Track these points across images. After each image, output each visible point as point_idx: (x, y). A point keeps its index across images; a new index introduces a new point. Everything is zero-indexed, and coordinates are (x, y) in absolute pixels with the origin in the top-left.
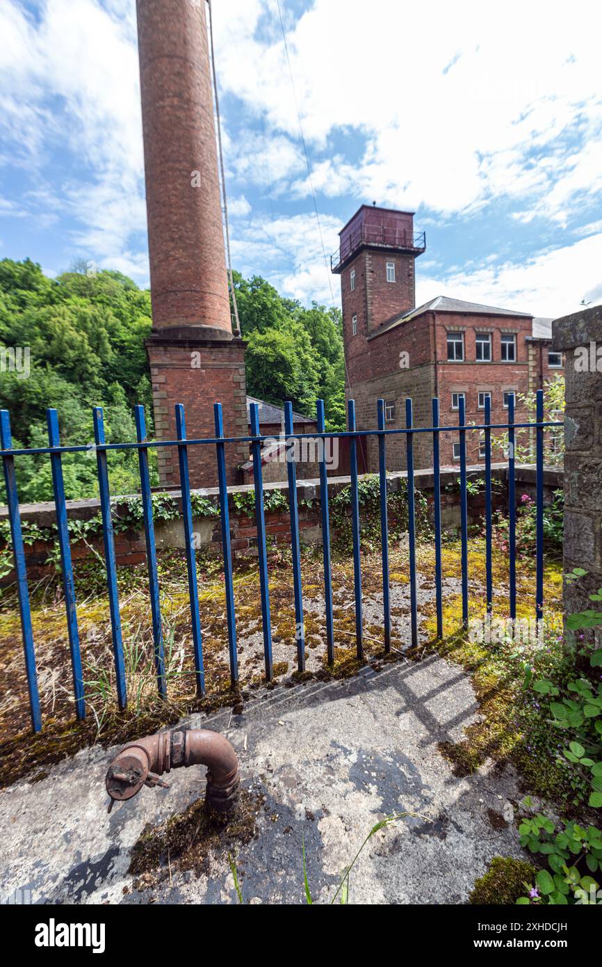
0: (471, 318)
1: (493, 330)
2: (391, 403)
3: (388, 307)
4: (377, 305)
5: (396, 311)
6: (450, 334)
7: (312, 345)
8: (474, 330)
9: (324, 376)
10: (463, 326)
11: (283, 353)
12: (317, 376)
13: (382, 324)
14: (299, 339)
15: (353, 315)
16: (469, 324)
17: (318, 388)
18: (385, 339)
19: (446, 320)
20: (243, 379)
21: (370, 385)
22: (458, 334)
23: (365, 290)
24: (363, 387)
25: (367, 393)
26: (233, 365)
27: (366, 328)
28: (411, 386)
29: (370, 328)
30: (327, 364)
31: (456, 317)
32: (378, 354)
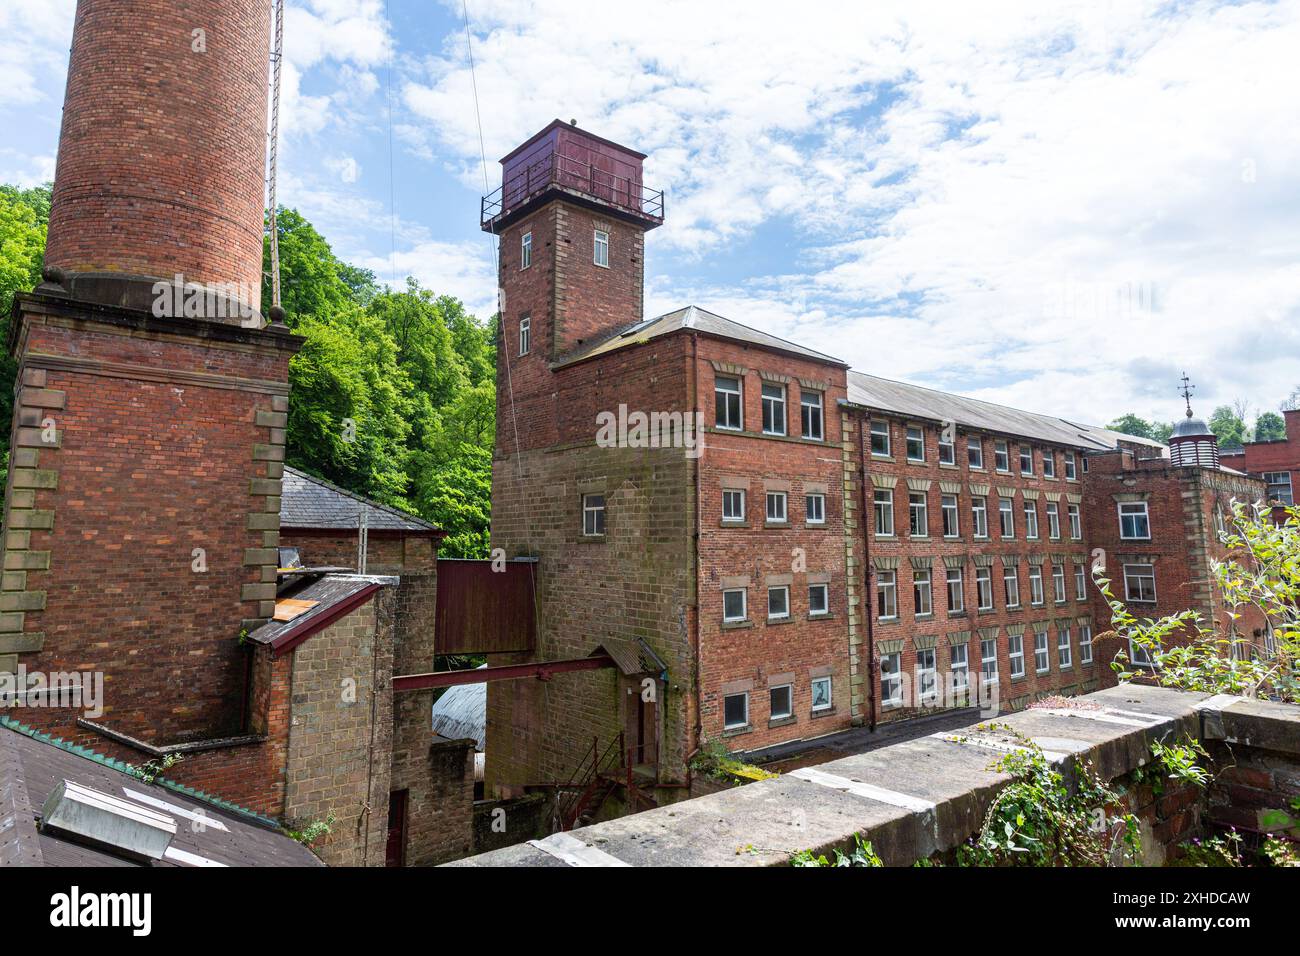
0: (754, 354)
1: (789, 380)
2: (597, 500)
3: (594, 310)
4: (573, 304)
5: (608, 320)
6: (722, 378)
7: (398, 364)
8: (759, 374)
9: (419, 431)
10: (743, 366)
11: (335, 372)
12: (402, 427)
13: (580, 342)
14: (372, 346)
15: (522, 316)
16: (751, 364)
17: (404, 454)
18: (592, 371)
19: (715, 351)
20: (280, 420)
21: (551, 460)
22: (733, 380)
23: (552, 271)
24: (537, 462)
25: (545, 476)
26: (260, 386)
27: (551, 345)
28: (643, 469)
29: (559, 346)
30: (428, 406)
31: (730, 349)
32: (576, 398)
